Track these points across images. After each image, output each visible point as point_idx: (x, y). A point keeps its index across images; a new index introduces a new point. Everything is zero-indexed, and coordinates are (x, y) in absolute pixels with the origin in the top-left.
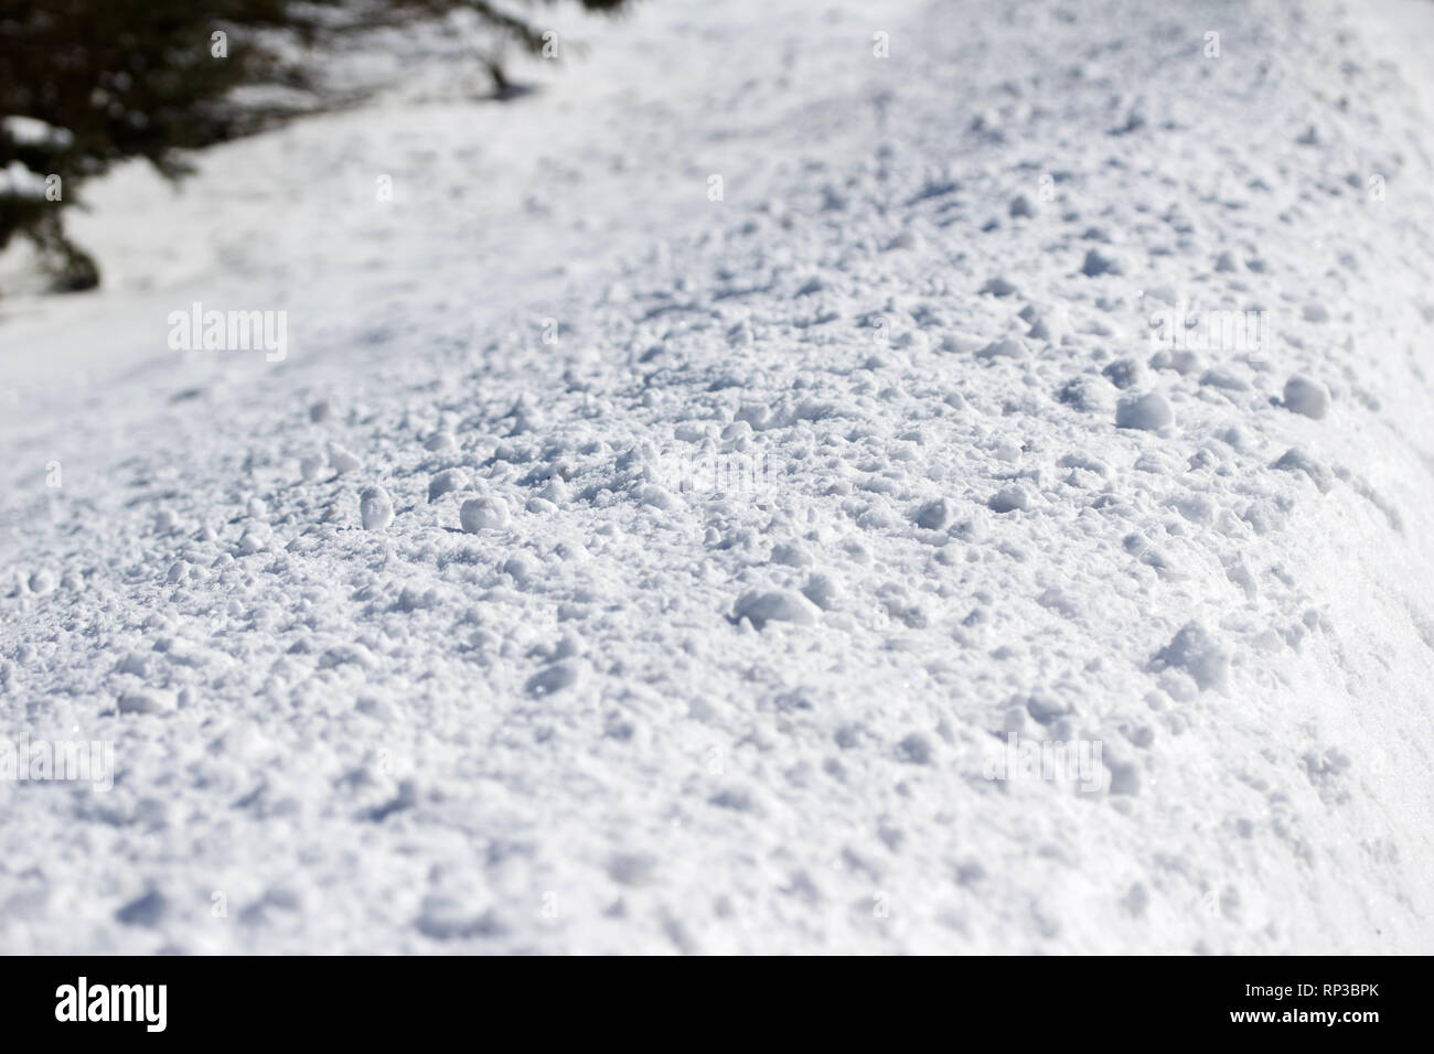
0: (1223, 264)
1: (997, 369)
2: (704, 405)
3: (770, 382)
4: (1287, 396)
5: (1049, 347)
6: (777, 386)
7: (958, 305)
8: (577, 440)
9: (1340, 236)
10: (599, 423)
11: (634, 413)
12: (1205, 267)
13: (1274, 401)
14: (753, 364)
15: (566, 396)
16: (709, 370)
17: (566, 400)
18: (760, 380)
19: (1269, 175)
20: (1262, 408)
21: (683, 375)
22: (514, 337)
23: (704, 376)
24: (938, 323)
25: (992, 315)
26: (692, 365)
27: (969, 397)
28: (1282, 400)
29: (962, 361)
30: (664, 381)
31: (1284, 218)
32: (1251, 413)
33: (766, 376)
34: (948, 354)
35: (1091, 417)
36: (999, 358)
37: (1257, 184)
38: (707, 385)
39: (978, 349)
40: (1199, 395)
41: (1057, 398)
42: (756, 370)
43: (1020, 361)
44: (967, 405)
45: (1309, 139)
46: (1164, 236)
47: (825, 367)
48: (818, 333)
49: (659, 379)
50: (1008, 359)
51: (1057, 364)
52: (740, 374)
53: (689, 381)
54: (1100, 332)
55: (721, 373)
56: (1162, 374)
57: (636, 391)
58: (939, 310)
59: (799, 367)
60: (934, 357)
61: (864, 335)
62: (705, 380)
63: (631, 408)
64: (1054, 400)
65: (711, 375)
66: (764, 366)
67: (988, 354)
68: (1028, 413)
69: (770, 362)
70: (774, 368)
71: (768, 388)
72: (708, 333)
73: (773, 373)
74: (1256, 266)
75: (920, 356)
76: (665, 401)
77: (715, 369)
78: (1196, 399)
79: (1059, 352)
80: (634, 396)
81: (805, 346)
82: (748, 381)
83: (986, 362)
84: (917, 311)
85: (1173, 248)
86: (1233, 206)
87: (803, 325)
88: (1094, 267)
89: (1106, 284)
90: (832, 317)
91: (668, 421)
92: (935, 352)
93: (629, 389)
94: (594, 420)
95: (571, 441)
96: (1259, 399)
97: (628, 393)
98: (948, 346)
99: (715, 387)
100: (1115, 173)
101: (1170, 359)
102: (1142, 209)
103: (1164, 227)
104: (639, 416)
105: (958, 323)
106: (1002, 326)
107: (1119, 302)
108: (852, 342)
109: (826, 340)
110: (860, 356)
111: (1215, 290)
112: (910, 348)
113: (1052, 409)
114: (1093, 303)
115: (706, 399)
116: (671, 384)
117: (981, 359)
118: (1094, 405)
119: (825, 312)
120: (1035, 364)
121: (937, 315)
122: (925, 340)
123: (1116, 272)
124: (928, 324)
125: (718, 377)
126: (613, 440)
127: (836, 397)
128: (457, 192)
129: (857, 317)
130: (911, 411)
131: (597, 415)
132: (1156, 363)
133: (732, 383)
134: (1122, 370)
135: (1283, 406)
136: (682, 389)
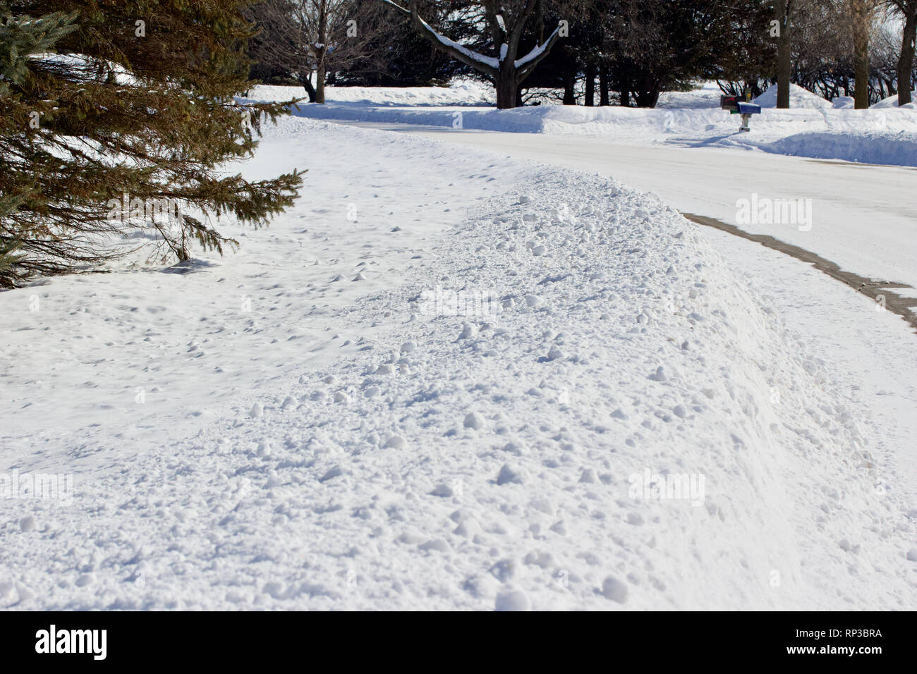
0: (586, 477)
1: (430, 559)
2: (248, 574)
3: (290, 559)
4: (605, 587)
5: (465, 543)
6: (295, 564)
7: (414, 507)
8: (165, 597)
9: (663, 455)
10: (182, 579)
11: (205, 574)
12: (575, 478)
13: (596, 591)
14: (282, 546)
15: (167, 553)
16: (254, 547)
17: (167, 556)
18: (285, 557)
19: (626, 406)
20: (589, 595)
21: (239, 548)
22: (157, 473)
23: (251, 550)
24: (401, 519)
25: (434, 516)
26: (245, 543)
27: (407, 582)
28: (601, 589)
29: (411, 551)
30: (227, 552)
31: (629, 442)
32: (581, 599)
33: (289, 555)
34: (402, 545)
35: (480, 602)
36: (432, 551)
37: (617, 414)
38: (252, 557)
39: (421, 543)
40: (550, 586)
41: (461, 587)
42: (283, 550)
43: (445, 554)
44: (405, 589)
45: (657, 376)
46: (553, 452)
47: (325, 551)
48: (328, 520)
49: (224, 549)
50: (438, 552)
51: (467, 556)
52: (273, 552)
53: (243, 553)
54: (498, 531)
55: (262, 550)
56: (530, 568)
57: (210, 556)
58: (402, 509)
59: (310, 549)
60: (394, 546)
61: (355, 522)
62: (252, 554)
63: (204, 570)
64: (459, 588)
65: (255, 551)
66: (288, 548)
67: (426, 548)
68: (443, 596)
69: (292, 545)
70: (295, 550)
71: (287, 564)
72: (263, 508)
73: (293, 553)
74: (606, 479)
75: (385, 545)
76: (225, 567)
77: (259, 547)
78: (548, 589)
79: (470, 548)
80: (208, 560)
81: (318, 528)
82: (277, 557)
83: (424, 553)
84: (389, 508)
85: (558, 461)
86: (601, 430)
87: (320, 511)
88: (505, 477)
89: (509, 491)
90: (338, 508)
91: (224, 584)
92: (395, 542)
93: (206, 554)
94: (180, 577)
95: (161, 598)
96: (587, 589)
97: (204, 557)
98: (404, 539)
99: (257, 560)
100: (532, 399)
101: (536, 557)
102: (544, 429)
103: (555, 444)
104: (208, 577)
105: (413, 520)
106: (439, 523)
107: (515, 507)
108: (347, 527)
109: (331, 525)
110: (347, 545)
111: (577, 498)
112: (380, 537)
113: (457, 594)
114: (499, 506)
115: (249, 569)
116: (231, 553)
117: (421, 551)
118: (483, 593)
119: (334, 504)
120: (454, 556)
121: (401, 513)
122: (390, 533)
123: (518, 482)
124: (395, 518)
125: (260, 553)
126: (187, 598)
127: (326, 580)
128: (148, 335)
129: (353, 509)
130: (370, 593)
131: (183, 573)
132: (528, 560)
133: (267, 558)
134: (505, 565)
135: (602, 594)
136: (237, 558)
